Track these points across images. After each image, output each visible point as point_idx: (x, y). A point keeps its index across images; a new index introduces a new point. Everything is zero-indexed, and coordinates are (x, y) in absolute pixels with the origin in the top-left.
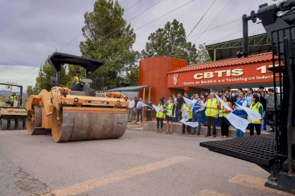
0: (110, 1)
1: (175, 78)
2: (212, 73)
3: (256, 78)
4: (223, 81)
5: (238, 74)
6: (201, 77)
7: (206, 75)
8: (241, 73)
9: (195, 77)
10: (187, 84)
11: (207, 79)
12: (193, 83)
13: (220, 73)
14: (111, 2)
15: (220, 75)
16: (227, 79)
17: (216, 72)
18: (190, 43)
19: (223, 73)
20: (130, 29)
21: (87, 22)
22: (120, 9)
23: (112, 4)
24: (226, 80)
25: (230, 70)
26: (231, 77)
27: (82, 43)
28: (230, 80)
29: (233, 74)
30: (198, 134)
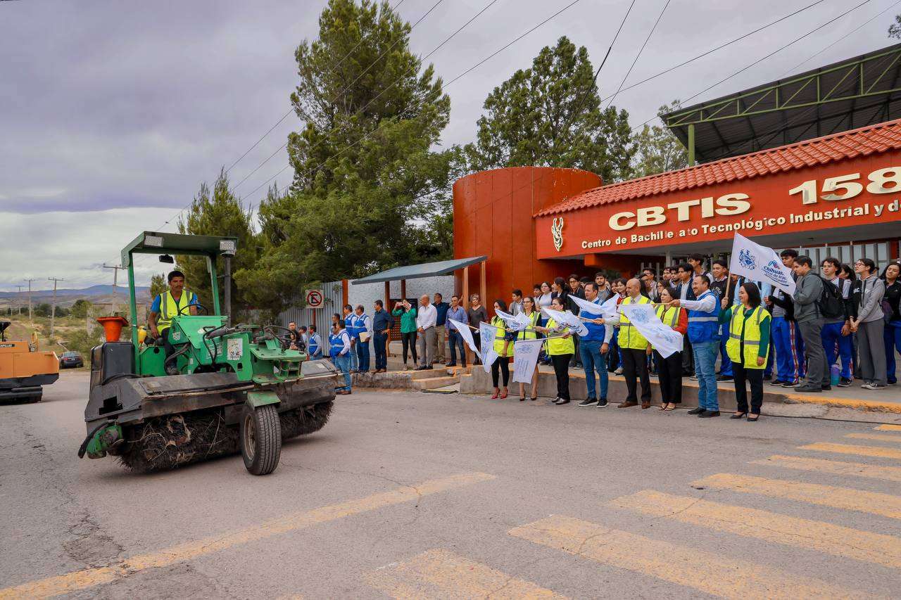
0: (365, 5)
1: (556, 232)
2: (661, 210)
3: (788, 220)
4: (694, 232)
5: (735, 208)
6: (630, 225)
7: (643, 217)
8: (743, 207)
9: (613, 223)
10: (590, 245)
11: (646, 230)
12: (608, 242)
13: (683, 209)
14: (369, 9)
15: (683, 215)
16: (705, 227)
17: (670, 206)
18: (611, 112)
19: (691, 207)
20: (432, 83)
21: (306, 72)
22: (397, 26)
23: (374, 13)
24: (701, 230)
25: (711, 199)
26: (715, 219)
27: (294, 139)
28: (713, 229)
29: (719, 212)
30: (603, 401)
